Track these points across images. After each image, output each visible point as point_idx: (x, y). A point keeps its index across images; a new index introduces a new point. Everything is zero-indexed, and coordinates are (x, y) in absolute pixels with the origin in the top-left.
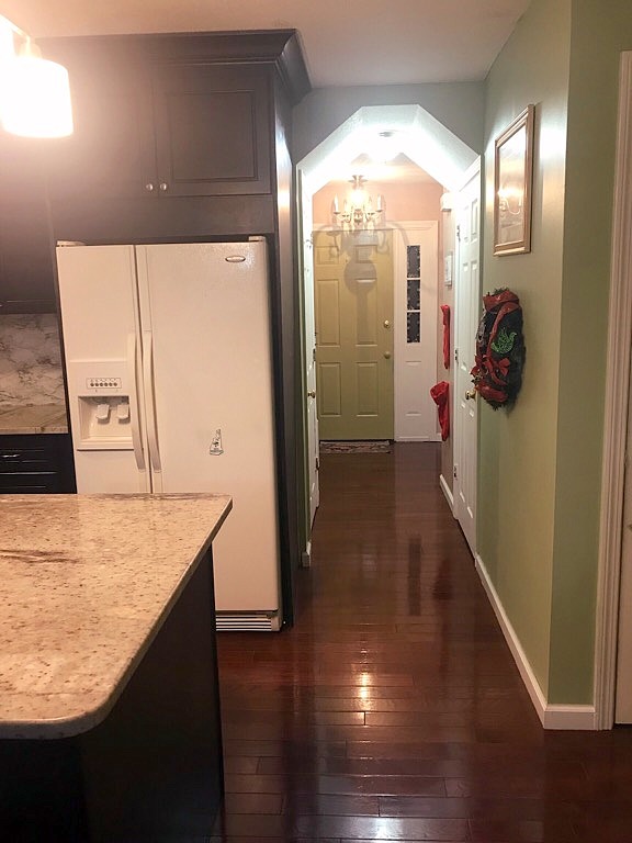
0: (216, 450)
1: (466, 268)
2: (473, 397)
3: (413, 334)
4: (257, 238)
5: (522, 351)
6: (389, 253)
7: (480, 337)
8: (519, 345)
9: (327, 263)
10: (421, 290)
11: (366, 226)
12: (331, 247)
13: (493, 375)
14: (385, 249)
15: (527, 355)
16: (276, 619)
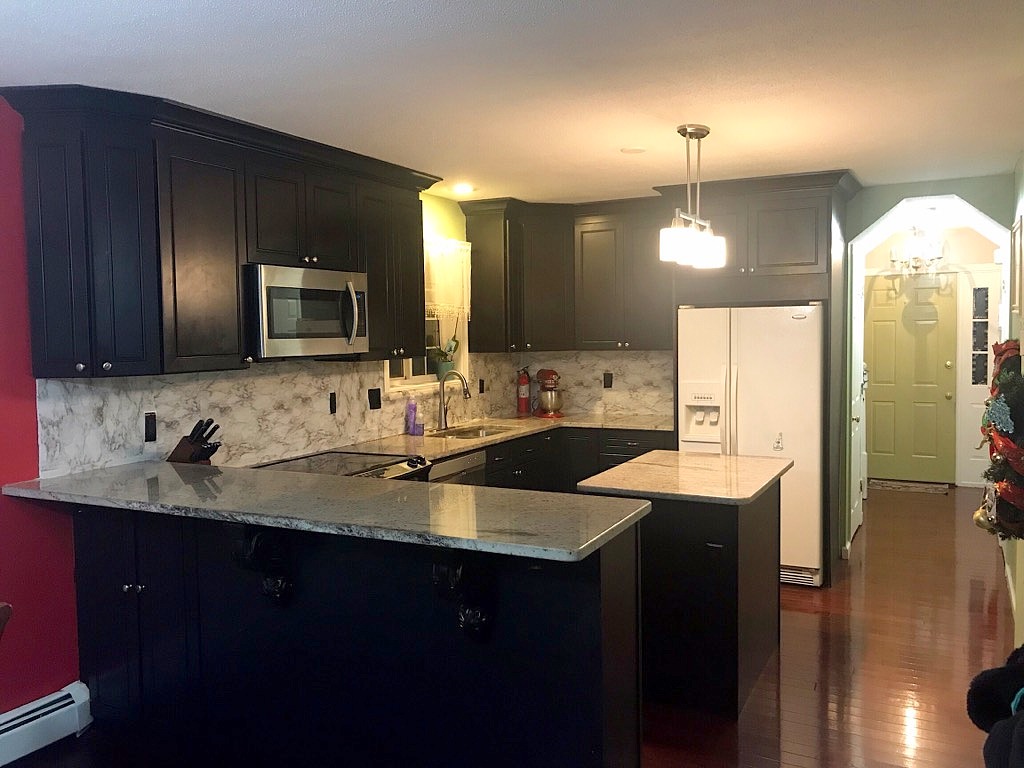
0: (778, 447)
3: (980, 376)
4: (815, 303)
6: (953, 294)
9: (885, 305)
10: (989, 332)
11: (926, 271)
12: (890, 290)
14: (948, 291)
16: (819, 576)
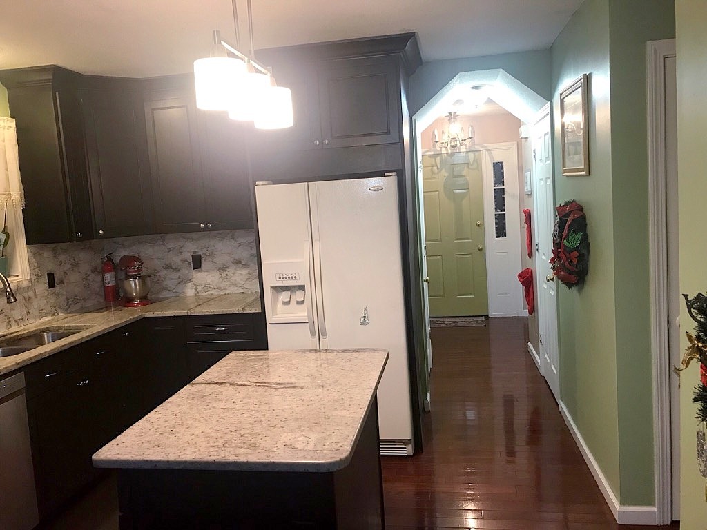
0: (365, 322)
1: (542, 182)
2: (552, 280)
3: (501, 231)
4: (391, 174)
5: (588, 246)
6: (479, 169)
7: (555, 236)
8: (585, 242)
9: (430, 179)
10: (505, 196)
11: (459, 149)
13: (566, 264)
14: (475, 165)
15: (591, 249)
16: (411, 446)
